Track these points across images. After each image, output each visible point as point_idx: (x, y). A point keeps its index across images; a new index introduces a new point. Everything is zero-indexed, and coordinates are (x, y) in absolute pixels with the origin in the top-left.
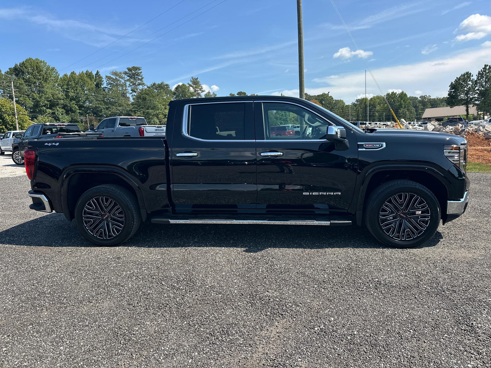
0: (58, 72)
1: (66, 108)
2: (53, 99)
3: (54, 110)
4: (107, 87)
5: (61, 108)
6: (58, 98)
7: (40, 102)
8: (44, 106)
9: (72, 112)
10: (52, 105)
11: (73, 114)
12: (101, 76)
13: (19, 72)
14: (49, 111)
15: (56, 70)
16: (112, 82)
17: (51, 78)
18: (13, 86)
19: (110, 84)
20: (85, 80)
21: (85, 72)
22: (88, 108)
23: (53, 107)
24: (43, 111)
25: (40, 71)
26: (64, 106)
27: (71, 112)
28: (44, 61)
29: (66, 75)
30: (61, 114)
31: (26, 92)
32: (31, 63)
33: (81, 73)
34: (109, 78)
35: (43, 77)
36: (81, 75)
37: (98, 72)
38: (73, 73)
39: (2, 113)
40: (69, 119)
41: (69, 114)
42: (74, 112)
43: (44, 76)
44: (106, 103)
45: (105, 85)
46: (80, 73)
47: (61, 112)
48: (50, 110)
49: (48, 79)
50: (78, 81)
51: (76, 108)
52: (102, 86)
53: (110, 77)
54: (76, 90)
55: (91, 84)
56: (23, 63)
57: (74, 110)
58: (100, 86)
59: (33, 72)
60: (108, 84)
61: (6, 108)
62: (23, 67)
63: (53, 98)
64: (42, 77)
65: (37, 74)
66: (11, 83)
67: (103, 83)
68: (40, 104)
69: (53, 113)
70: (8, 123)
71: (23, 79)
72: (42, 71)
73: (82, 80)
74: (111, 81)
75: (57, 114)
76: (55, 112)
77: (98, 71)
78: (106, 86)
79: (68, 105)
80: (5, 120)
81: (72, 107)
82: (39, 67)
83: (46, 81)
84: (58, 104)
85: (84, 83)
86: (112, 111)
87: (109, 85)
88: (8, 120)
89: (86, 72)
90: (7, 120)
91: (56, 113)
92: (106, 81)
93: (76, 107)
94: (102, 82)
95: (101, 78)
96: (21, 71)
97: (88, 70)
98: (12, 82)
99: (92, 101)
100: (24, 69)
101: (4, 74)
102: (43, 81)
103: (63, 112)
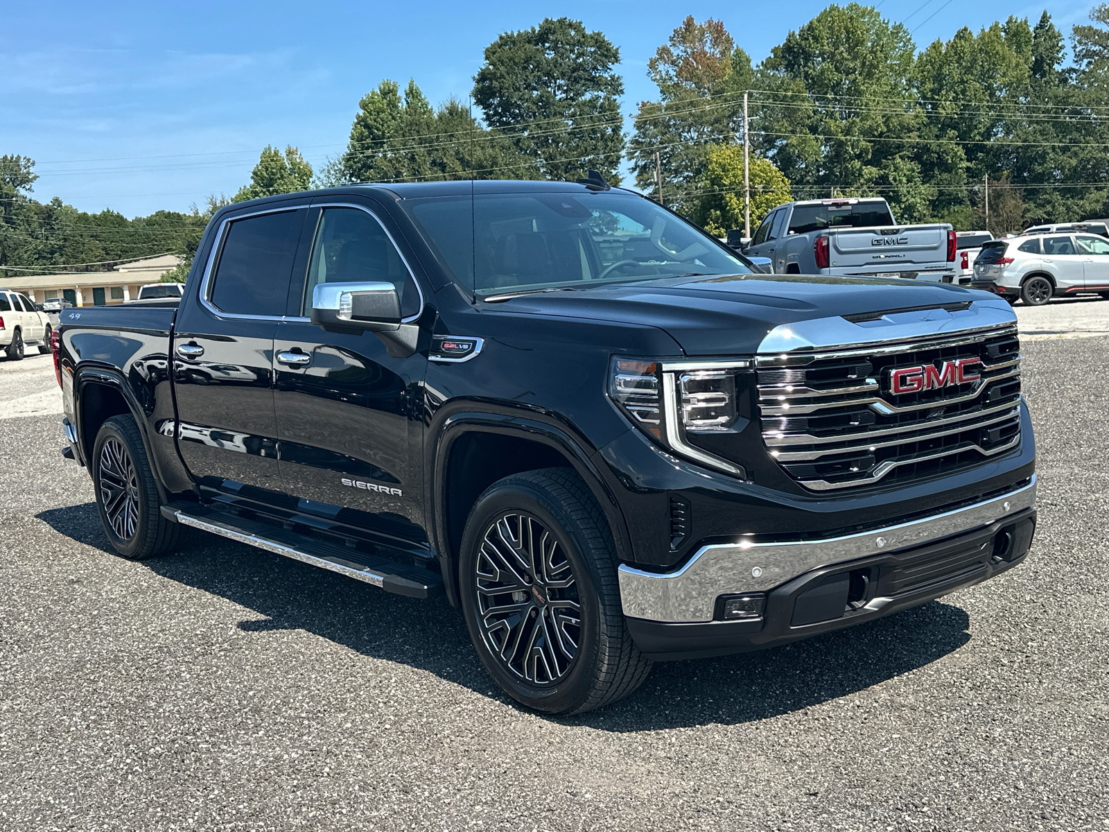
0: (910, 39)
1: (925, 157)
2: (886, 130)
3: (886, 167)
4: (1077, 68)
5: (909, 157)
6: (903, 127)
7: (846, 144)
8: (859, 157)
9: (943, 171)
10: (882, 152)
11: (945, 176)
12: (1056, 30)
13: (796, 56)
14: (871, 171)
15: (905, 32)
16: (1097, 48)
17: (886, 61)
18: (746, 107)
19: (1090, 54)
20: (997, 53)
21: (1003, 23)
22: (999, 153)
23: (885, 158)
24: (853, 174)
25: (854, 43)
26: (920, 155)
27: (939, 169)
28: (872, 10)
29: (936, 46)
30: (904, 180)
31: (809, 117)
32: (834, 22)
33: (987, 30)
34: (1083, 33)
35: (863, 64)
36: (988, 40)
37: (1045, 18)
38: (962, 35)
39: (723, 190)
40: (932, 195)
41: (933, 177)
42: (948, 168)
43: (865, 58)
44: (1063, 129)
45: (1068, 62)
46: (983, 30)
47: (905, 171)
48: (874, 170)
49: (876, 67)
50: (974, 60)
51: (959, 153)
52: (1057, 68)
53: (1090, 28)
54: (964, 92)
55: (1017, 65)
56: (811, 28)
57: (950, 161)
58: (1047, 68)
59: (835, 50)
60: (1079, 57)
61: (734, 176)
62: (808, 39)
63: (888, 126)
64: (858, 63)
65: (845, 55)
66: (743, 97)
67: (1060, 55)
68: (846, 152)
69: (883, 179)
70: (736, 220)
71: (807, 76)
72: (862, 43)
73: (987, 53)
74: (1095, 44)
75: (895, 180)
76: (888, 174)
77: (1044, 16)
78: (1075, 66)
79: (934, 147)
80: (729, 211)
81: (944, 152)
82: (852, 33)
83: (870, 75)
84: (900, 147)
85: (994, 64)
86: (1081, 156)
87: (1086, 61)
88: (737, 211)
89: (1007, 23)
90: (735, 209)
91: (891, 179)
92: (1075, 47)
93: (956, 153)
94: (1058, 52)
95: (1054, 37)
96: (804, 51)
97: (1014, 17)
98: (746, 96)
99: (1015, 124)
100: (810, 47)
101: (755, 69)
102: (860, 75)
103: (914, 171)
